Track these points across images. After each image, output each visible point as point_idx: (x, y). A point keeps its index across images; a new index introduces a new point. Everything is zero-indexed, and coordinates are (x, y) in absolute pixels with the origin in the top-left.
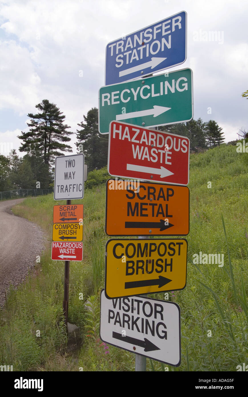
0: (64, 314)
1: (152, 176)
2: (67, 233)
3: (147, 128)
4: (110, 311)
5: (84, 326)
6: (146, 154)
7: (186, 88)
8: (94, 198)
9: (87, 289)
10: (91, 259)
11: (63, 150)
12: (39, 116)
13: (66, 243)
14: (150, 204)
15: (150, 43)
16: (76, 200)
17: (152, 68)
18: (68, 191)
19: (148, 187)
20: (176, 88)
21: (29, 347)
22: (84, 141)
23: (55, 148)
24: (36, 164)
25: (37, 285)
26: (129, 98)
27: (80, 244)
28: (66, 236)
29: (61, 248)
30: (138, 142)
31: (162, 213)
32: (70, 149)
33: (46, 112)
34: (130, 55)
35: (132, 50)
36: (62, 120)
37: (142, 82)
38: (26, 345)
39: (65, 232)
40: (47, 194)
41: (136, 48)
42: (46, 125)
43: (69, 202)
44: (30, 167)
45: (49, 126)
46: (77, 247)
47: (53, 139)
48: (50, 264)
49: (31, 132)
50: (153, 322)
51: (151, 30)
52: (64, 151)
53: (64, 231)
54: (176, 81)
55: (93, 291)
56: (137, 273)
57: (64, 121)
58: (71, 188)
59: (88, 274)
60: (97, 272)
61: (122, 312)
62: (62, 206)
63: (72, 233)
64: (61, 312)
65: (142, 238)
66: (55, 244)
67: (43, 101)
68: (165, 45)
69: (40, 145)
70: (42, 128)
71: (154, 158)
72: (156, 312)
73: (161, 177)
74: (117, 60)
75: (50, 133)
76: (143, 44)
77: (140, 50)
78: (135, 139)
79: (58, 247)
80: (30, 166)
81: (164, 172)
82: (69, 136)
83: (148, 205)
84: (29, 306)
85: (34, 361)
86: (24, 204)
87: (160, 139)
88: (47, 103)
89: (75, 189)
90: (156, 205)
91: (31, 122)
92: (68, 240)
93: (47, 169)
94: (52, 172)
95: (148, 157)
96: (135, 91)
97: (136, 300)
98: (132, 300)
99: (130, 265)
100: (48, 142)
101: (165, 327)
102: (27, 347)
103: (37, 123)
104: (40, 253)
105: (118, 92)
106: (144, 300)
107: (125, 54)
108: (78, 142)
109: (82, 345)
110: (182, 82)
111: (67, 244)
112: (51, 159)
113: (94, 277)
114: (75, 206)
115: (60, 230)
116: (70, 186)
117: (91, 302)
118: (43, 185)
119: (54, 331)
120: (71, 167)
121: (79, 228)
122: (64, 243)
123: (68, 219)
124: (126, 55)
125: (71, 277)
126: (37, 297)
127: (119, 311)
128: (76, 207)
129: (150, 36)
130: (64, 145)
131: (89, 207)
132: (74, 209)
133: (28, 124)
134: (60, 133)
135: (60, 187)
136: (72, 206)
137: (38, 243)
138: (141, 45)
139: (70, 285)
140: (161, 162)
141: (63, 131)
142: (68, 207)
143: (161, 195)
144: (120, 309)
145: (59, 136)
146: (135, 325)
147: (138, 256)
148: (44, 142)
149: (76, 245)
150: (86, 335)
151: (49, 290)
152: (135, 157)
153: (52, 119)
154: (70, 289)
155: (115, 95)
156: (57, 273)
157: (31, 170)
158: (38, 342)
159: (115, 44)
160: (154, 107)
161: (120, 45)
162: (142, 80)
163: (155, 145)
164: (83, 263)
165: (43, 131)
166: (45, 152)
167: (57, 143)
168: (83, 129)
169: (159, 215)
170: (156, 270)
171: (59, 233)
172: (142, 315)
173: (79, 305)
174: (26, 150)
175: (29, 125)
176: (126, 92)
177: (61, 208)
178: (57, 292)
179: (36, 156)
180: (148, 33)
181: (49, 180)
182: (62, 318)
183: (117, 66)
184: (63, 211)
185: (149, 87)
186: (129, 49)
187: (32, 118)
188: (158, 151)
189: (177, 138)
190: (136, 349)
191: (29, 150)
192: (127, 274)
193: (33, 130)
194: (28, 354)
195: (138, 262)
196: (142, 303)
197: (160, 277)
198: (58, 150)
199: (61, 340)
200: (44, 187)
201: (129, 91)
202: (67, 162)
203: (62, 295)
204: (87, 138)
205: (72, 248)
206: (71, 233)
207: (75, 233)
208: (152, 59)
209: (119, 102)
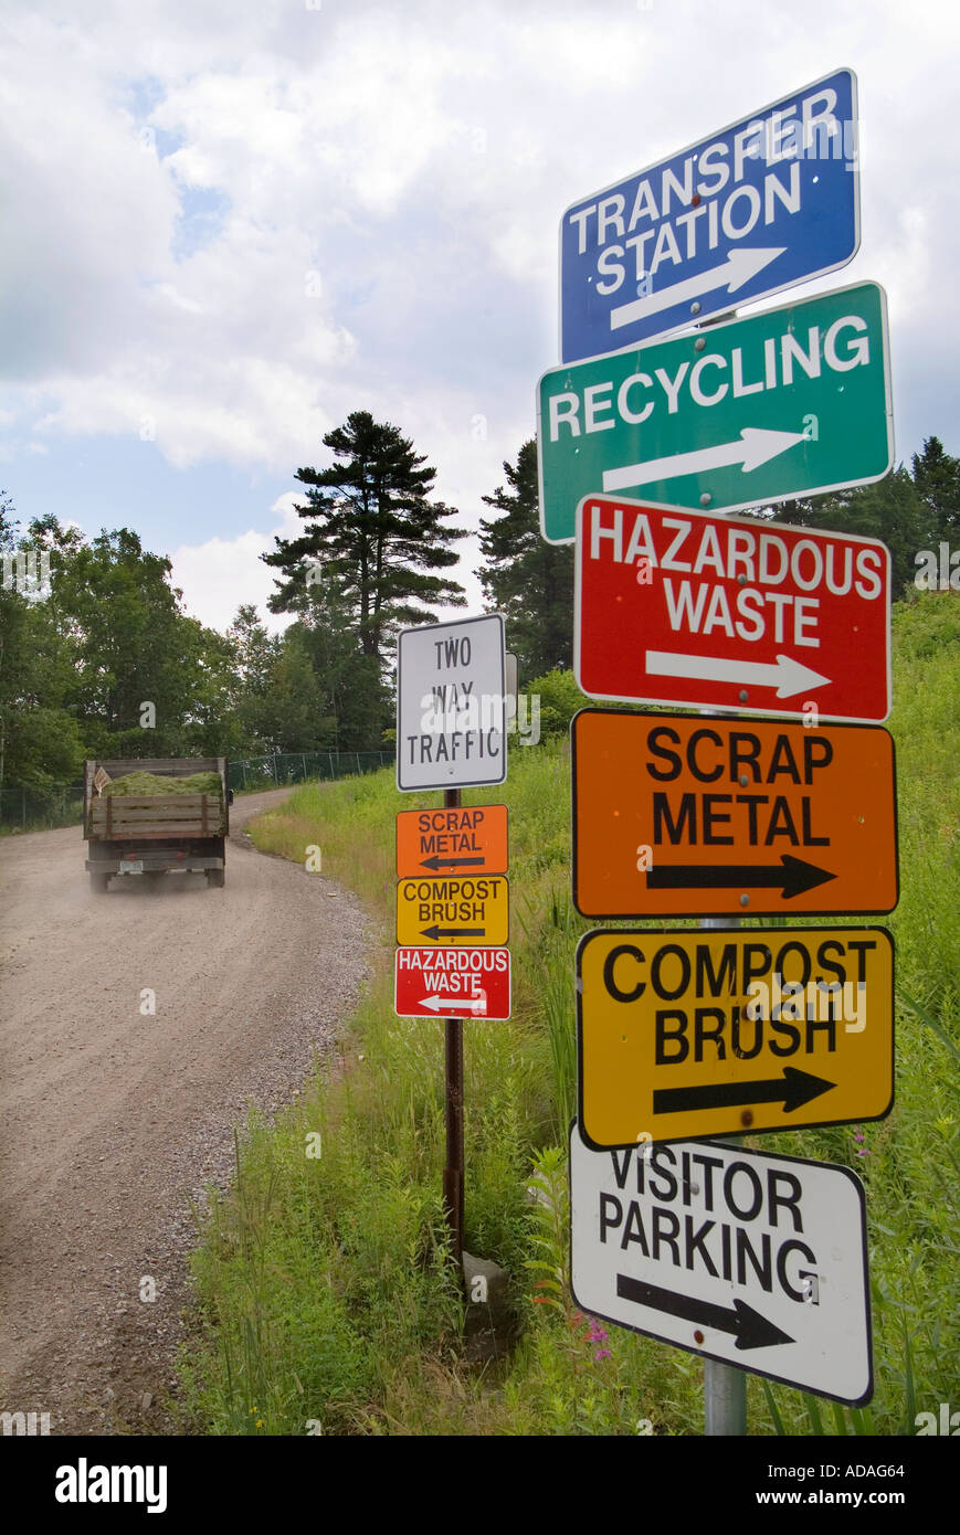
0: (449, 1220)
1: (743, 694)
2: (451, 915)
3: (720, 513)
4: (605, 1198)
5: (524, 1262)
6: (719, 613)
7: (863, 357)
8: (552, 779)
9: (533, 1126)
10: (544, 1012)
11: (431, 602)
12: (336, 477)
13: (449, 954)
14: (741, 799)
15: (722, 197)
16: (483, 788)
17: (731, 290)
18: (446, 756)
19: (731, 734)
20: (823, 361)
21: (325, 1337)
22: (508, 562)
23: (400, 595)
24: (333, 659)
25: (346, 1111)
26: (650, 407)
27: (501, 957)
28: (444, 925)
29: (428, 972)
30: (685, 567)
31: (790, 830)
32: (460, 595)
33: (363, 460)
34: (650, 246)
35: (657, 225)
36: (425, 485)
37: (696, 345)
38: (313, 1332)
39: (444, 913)
40: (375, 770)
41: (671, 218)
42: (363, 508)
43: (452, 797)
44: (311, 670)
45: (376, 509)
46: (489, 966)
47: (392, 560)
48: (394, 1031)
49: (310, 536)
50: (766, 1239)
51: (722, 149)
52: (435, 602)
53: (438, 909)
54: (824, 330)
55: (558, 1134)
56: (699, 1057)
57: (430, 489)
58: (457, 745)
59: (534, 1070)
60: (569, 1063)
61: (648, 1202)
62: (426, 813)
63: (468, 913)
64: (440, 1213)
65: (712, 926)
66: (405, 956)
67: (351, 418)
68: (777, 200)
69: (346, 585)
70: (351, 520)
71: (750, 626)
72: (775, 1200)
73: (781, 694)
74: (603, 269)
75: (381, 539)
76: (697, 201)
77: (685, 224)
78: (677, 558)
79: (416, 967)
80: (310, 666)
81: (790, 677)
82: (454, 547)
83: (731, 801)
84: (321, 1186)
85: (344, 1389)
86: (290, 809)
87: (773, 553)
88: (364, 426)
89: (475, 749)
90: (764, 800)
91: (309, 500)
92: (452, 941)
93: (373, 676)
94: (392, 686)
95: (726, 621)
96: (672, 378)
97: (698, 1159)
98: (686, 1156)
99: (672, 1025)
100: (375, 573)
101: (811, 1259)
102: (316, 1336)
103: (329, 502)
104: (357, 991)
105: (608, 386)
106: (729, 1158)
107: (629, 244)
108: (488, 567)
109: (520, 1337)
110: (848, 333)
111: (452, 957)
112: (387, 634)
113: (558, 1080)
114: (475, 813)
115: (423, 902)
116: (454, 739)
117: (545, 1173)
118: (359, 734)
119: (414, 1280)
120: (455, 665)
121: (495, 897)
122: (440, 954)
123: (454, 863)
124: (634, 248)
125: (472, 1081)
126: (347, 1153)
127: (638, 1198)
128: (479, 816)
129: (722, 169)
130: (433, 579)
131: (534, 817)
132: (472, 822)
133: (298, 508)
134: (418, 535)
135: (417, 743)
136: (466, 814)
137: (347, 956)
138: (688, 206)
139: (467, 1110)
140: (779, 638)
141: (428, 526)
142: (449, 815)
143: (783, 761)
144: (641, 1190)
145: (413, 548)
146: (696, 1252)
147: (700, 993)
148: (359, 572)
149: (483, 961)
150: (530, 1298)
151: (390, 1131)
152: (676, 625)
153: (385, 483)
154: (467, 1127)
155: (597, 398)
156: (417, 1065)
157: (314, 680)
158: (356, 1322)
159: (591, 210)
160: (745, 432)
161: (611, 210)
162: (694, 338)
163: (751, 577)
164: (517, 1028)
165: (352, 531)
166: (365, 608)
167: (407, 574)
168: (504, 514)
169: (777, 838)
170: (773, 1044)
171: (421, 916)
172: (722, 1214)
173: (506, 1186)
174: (293, 607)
175: (304, 512)
176: (639, 385)
177: (424, 819)
178: (421, 1137)
179: (333, 626)
180: (714, 159)
181: (383, 717)
182: (442, 1234)
183: (602, 289)
184: (432, 832)
185: (720, 362)
186: (645, 224)
187: (314, 487)
188: (764, 597)
189: (840, 546)
190: (705, 1338)
191: (303, 606)
192: (661, 1059)
193: (316, 530)
194: (322, 1363)
195: (701, 1014)
196: (722, 1167)
197: (788, 1071)
198: (413, 602)
199: (441, 1318)
200: (366, 742)
201: (647, 381)
202: (443, 647)
203: (441, 1152)
204: (519, 549)
205: (470, 970)
206: (465, 916)
207: (479, 915)
208: (731, 254)
209: (613, 421)
